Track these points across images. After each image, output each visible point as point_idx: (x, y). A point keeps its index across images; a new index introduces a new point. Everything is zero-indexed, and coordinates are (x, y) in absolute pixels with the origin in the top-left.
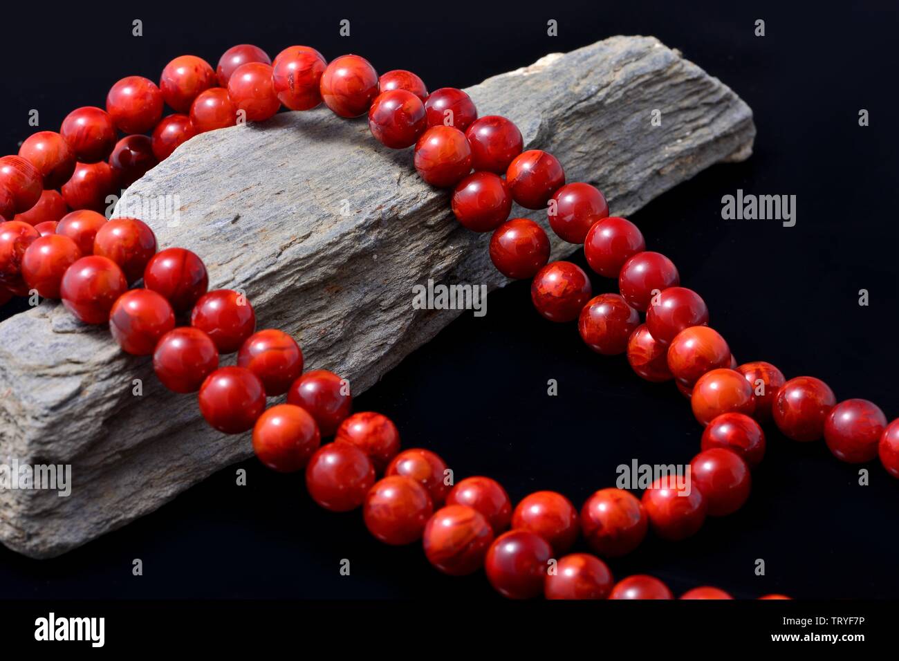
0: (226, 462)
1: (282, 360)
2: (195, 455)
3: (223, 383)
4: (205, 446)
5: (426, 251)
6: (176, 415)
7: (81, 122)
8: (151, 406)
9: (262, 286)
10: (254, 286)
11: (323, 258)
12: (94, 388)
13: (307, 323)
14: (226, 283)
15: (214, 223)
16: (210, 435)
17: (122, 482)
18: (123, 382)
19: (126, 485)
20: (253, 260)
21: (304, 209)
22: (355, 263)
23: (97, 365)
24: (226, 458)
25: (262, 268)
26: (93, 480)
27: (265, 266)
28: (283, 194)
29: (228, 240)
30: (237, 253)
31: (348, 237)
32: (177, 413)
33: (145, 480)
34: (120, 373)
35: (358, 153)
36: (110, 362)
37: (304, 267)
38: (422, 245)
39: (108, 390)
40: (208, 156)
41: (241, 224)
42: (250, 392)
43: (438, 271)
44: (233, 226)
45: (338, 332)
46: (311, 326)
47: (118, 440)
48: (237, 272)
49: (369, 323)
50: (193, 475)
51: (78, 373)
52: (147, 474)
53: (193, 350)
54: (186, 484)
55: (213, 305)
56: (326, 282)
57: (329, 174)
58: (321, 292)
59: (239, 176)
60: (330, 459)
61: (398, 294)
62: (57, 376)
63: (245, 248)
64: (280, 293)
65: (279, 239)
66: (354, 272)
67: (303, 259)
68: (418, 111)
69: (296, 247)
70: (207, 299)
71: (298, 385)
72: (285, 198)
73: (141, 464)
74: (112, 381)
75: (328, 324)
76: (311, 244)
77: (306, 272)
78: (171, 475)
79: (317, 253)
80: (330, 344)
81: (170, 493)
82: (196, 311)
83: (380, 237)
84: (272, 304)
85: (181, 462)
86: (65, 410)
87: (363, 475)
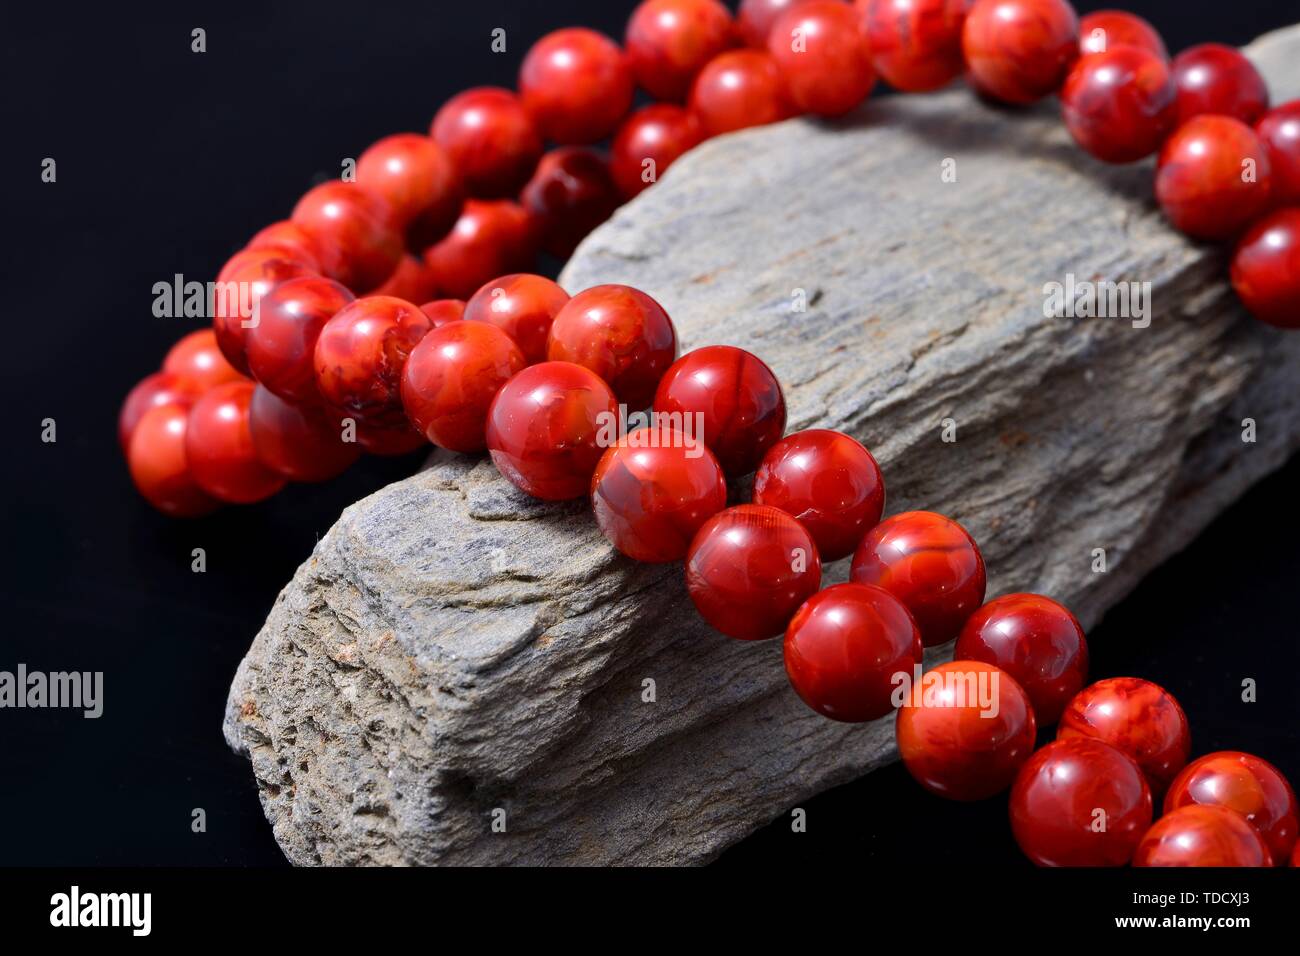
0: (817, 785)
1: (945, 573)
2: (755, 770)
3: (835, 617)
4: (775, 751)
5: (1182, 366)
6: (721, 688)
7: (473, 119)
8: (671, 669)
9: (880, 429)
10: (865, 428)
11: (995, 375)
12: (564, 629)
13: (967, 505)
14: (813, 420)
15: (775, 304)
16: (784, 730)
17: (615, 824)
18: (618, 619)
19: (623, 830)
20: (861, 377)
21: (948, 279)
22: (1051, 387)
23: (566, 584)
24: (817, 776)
25: (880, 391)
26: (560, 819)
27: (885, 388)
28: (903, 252)
29: (805, 337)
30: (826, 363)
31: (1040, 334)
32: (721, 683)
33: (661, 821)
34: (613, 600)
35: (1042, 172)
36: (594, 577)
37: (960, 391)
38: (1174, 353)
39: (590, 634)
40: (739, 182)
41: (827, 306)
42: (891, 634)
43: (1205, 408)
44: (813, 312)
45: (1025, 525)
46: (973, 511)
47: (609, 738)
48: (830, 400)
49: (1080, 507)
50: (754, 810)
51: (528, 601)
52: (666, 808)
53: (769, 551)
54: (740, 829)
55: (800, 462)
56: (1001, 424)
57: (988, 213)
58: (991, 442)
59: (807, 219)
60: (1062, 773)
61: (1133, 450)
62: (486, 605)
63: (841, 355)
64: (916, 443)
65: (905, 337)
66: (1052, 406)
67: (959, 375)
68: (1163, 88)
69: (942, 352)
70: (786, 451)
71: (980, 625)
72: (906, 258)
73: (653, 787)
74: (596, 617)
75: (1007, 508)
76: (973, 345)
77: (964, 403)
78: (711, 810)
79: (984, 364)
80: (1010, 548)
81: (708, 847)
82: (764, 473)
83: (1100, 335)
84: (900, 465)
85: (731, 784)
86: (506, 674)
87: (1130, 805)
